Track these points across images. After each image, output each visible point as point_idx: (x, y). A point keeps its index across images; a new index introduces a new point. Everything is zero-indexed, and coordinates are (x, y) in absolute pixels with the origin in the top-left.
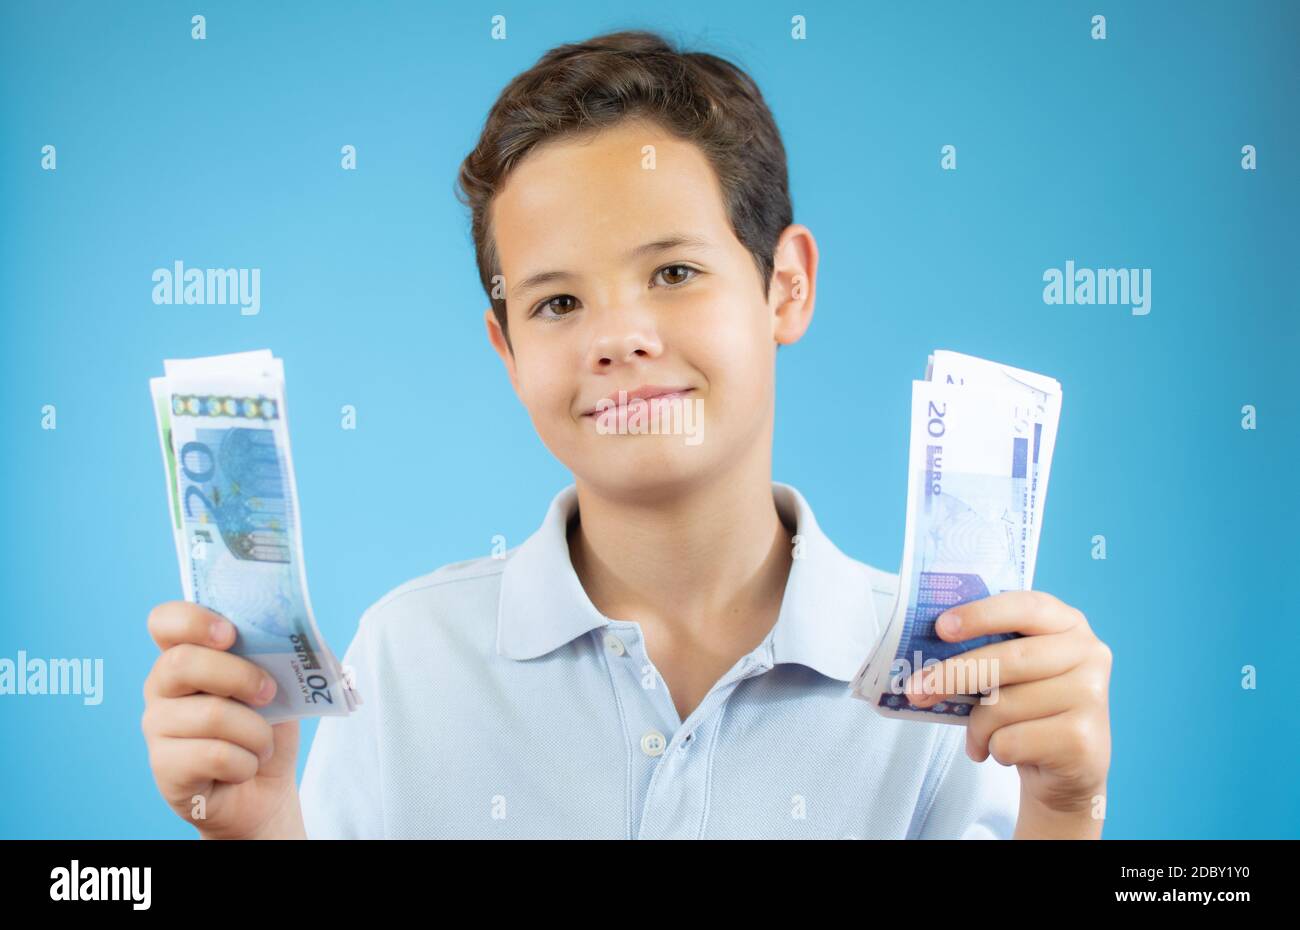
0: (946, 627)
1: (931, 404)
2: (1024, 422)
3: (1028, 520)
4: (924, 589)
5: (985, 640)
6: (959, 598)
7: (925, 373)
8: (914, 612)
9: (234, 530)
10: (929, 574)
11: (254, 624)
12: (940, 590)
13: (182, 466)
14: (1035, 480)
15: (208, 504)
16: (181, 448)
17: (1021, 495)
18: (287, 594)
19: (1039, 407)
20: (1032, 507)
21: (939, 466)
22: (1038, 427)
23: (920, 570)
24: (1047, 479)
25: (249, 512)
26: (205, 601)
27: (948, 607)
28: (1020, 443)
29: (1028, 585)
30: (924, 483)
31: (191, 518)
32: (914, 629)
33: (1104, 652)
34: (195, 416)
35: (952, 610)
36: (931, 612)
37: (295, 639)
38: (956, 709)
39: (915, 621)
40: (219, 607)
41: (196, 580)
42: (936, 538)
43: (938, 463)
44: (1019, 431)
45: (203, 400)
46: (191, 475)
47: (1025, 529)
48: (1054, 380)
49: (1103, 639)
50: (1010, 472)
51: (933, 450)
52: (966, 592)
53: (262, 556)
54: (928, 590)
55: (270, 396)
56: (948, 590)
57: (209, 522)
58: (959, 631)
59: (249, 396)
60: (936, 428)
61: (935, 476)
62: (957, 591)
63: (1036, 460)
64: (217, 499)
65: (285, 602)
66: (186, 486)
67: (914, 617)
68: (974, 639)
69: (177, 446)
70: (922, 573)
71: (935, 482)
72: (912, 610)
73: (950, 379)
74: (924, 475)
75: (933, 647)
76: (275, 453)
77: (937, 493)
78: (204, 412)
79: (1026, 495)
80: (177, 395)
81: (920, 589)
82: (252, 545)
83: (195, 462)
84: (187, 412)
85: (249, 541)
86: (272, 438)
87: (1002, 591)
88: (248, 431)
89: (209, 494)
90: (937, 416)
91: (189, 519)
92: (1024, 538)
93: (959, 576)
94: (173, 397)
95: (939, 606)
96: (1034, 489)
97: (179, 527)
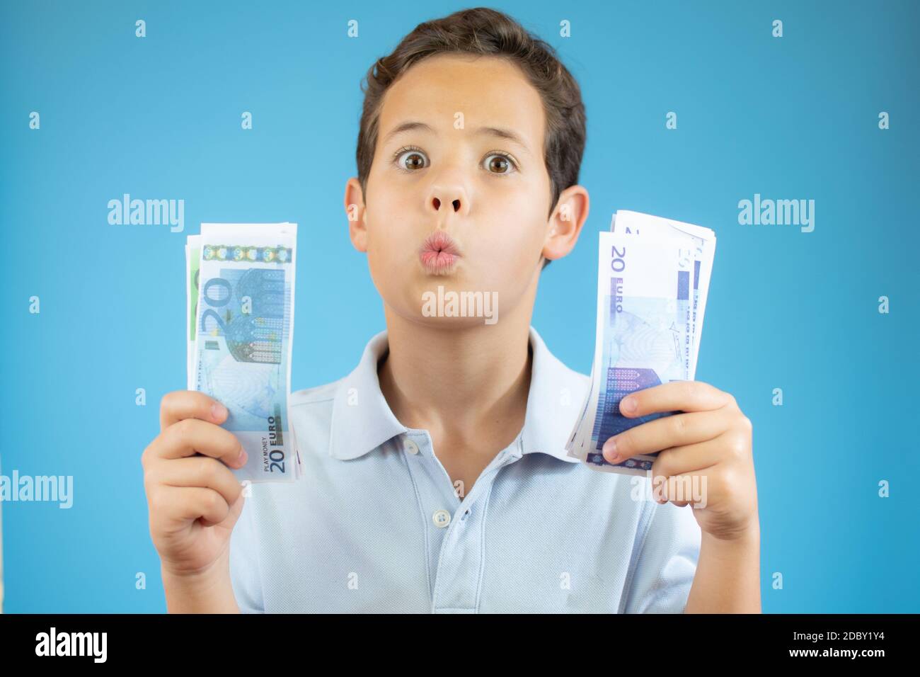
0: (626, 407)
1: (614, 248)
2: (686, 259)
3: (691, 330)
4: (611, 380)
5: (659, 415)
6: (638, 386)
7: (608, 227)
8: (604, 396)
9: (238, 340)
10: (615, 369)
11: (243, 407)
12: (624, 380)
13: (203, 296)
14: (696, 302)
15: (220, 322)
16: (205, 282)
17: (685, 312)
18: (274, 386)
19: (698, 249)
20: (694, 320)
21: (621, 292)
22: (697, 264)
23: (608, 366)
24: (705, 299)
25: (253, 327)
26: (205, 390)
27: (630, 392)
28: (683, 276)
29: (692, 376)
30: (609, 304)
31: (204, 333)
32: (605, 408)
33: (747, 423)
34: (222, 260)
35: (632, 394)
36: (616, 396)
37: (271, 420)
38: (643, 465)
39: (606, 402)
40: (218, 393)
41: (199, 377)
42: (619, 344)
43: (620, 290)
44: (683, 266)
45: (231, 250)
46: (210, 302)
47: (688, 336)
48: (710, 230)
49: (747, 414)
50: (676, 297)
51: (615, 281)
52: (643, 381)
53: (258, 359)
54: (614, 380)
55: (287, 246)
56: (630, 380)
57: (218, 335)
58: (636, 410)
59: (269, 246)
60: (618, 265)
61: (617, 299)
62: (636, 380)
63: (696, 287)
64: (229, 319)
65: (271, 391)
66: (204, 310)
67: (604, 399)
68: (650, 415)
69: (202, 282)
70: (610, 368)
71: (618, 304)
72: (603, 394)
73: (628, 230)
74: (609, 299)
75: (619, 421)
76: (283, 287)
77: (619, 312)
78: (230, 257)
79: (688, 312)
80: (209, 246)
81: (608, 380)
82: (252, 350)
83: (215, 293)
84: (216, 257)
85: (250, 348)
86: (283, 276)
87: (670, 381)
88: (263, 271)
89: (223, 315)
90: (619, 257)
91: (201, 333)
92: (688, 343)
93: (638, 370)
94: (205, 247)
95: (623, 392)
96: (695, 308)
97: (193, 339)
